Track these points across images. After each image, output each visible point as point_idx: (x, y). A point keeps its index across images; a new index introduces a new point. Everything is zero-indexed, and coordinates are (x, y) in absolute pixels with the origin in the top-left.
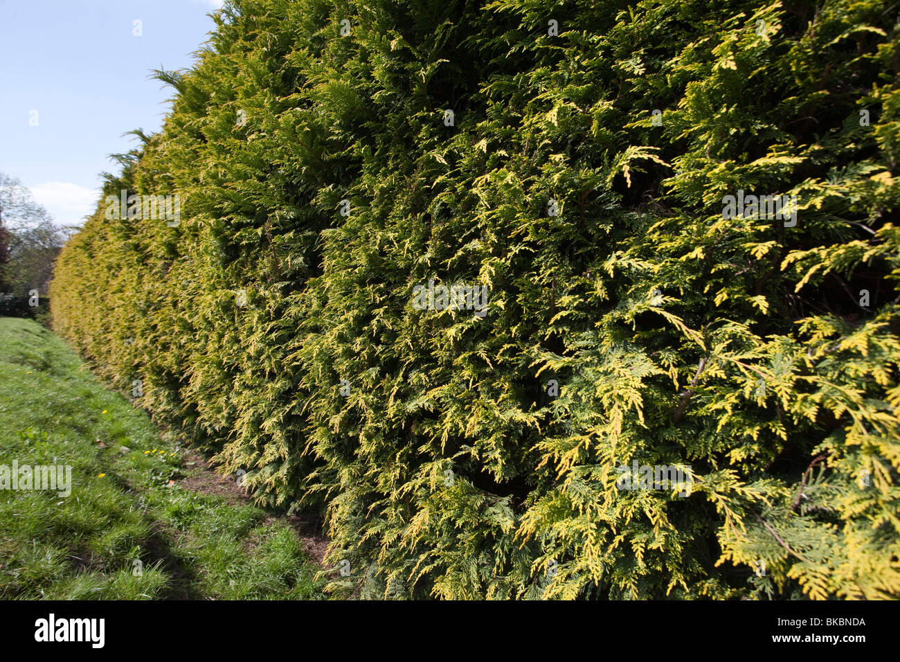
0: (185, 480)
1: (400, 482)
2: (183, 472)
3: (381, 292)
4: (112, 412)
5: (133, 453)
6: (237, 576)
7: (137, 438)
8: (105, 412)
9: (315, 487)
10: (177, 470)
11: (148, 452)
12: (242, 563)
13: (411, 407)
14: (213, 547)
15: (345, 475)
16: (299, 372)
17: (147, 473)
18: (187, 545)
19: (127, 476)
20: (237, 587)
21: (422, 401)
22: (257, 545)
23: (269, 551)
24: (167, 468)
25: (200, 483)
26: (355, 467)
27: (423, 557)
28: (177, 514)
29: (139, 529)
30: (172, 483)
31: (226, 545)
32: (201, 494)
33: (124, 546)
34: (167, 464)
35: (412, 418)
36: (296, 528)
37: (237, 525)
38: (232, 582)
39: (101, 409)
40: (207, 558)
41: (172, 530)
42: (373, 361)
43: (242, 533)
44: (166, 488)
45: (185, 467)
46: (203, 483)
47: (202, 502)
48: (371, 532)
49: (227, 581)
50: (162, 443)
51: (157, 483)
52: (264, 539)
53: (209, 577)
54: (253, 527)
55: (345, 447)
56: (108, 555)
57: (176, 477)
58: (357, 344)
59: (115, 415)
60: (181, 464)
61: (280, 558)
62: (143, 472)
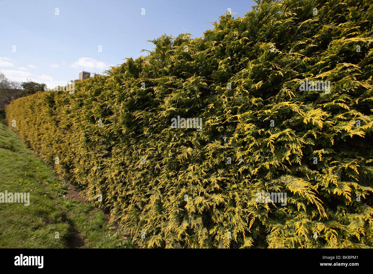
0: (68, 194)
1: (125, 207)
2: (67, 191)
3: (123, 168)
4: (40, 168)
5: (50, 185)
6: (86, 225)
7: (51, 179)
8: (38, 168)
9: (108, 205)
10: (65, 191)
11: (55, 185)
12: (87, 222)
13: (127, 194)
14: (79, 217)
15: (115, 204)
16: (105, 179)
17: (56, 192)
18: (71, 216)
19: (50, 193)
20: (86, 228)
21: (130, 192)
22: (92, 216)
23: (95, 218)
24: (62, 190)
25: (73, 196)
26: (117, 203)
27: (127, 223)
28: (67, 207)
29: (59, 212)
30: (64, 196)
31: (83, 216)
32: (74, 200)
33: (57, 217)
34: (62, 189)
35: (127, 196)
36: (103, 211)
37: (86, 210)
38: (85, 227)
39: (36, 167)
40: (77, 220)
41: (66, 211)
42: (121, 182)
43: (87, 212)
44: (63, 198)
45: (67, 190)
46: (74, 196)
47: (74, 202)
48: (119, 217)
49: (83, 227)
50: (59, 181)
51: (60, 196)
52: (93, 215)
53: (78, 225)
54: (90, 211)
55: (115, 198)
56: (53, 220)
57: (65, 194)
58: (118, 178)
59: (42, 169)
60: (66, 189)
61: (98, 220)
62: (55, 192)
